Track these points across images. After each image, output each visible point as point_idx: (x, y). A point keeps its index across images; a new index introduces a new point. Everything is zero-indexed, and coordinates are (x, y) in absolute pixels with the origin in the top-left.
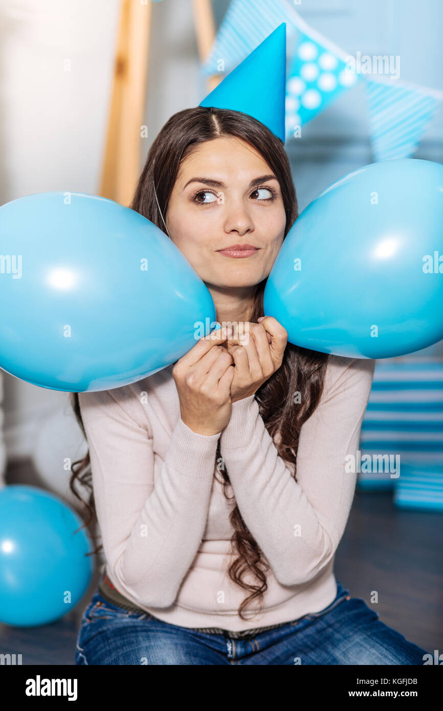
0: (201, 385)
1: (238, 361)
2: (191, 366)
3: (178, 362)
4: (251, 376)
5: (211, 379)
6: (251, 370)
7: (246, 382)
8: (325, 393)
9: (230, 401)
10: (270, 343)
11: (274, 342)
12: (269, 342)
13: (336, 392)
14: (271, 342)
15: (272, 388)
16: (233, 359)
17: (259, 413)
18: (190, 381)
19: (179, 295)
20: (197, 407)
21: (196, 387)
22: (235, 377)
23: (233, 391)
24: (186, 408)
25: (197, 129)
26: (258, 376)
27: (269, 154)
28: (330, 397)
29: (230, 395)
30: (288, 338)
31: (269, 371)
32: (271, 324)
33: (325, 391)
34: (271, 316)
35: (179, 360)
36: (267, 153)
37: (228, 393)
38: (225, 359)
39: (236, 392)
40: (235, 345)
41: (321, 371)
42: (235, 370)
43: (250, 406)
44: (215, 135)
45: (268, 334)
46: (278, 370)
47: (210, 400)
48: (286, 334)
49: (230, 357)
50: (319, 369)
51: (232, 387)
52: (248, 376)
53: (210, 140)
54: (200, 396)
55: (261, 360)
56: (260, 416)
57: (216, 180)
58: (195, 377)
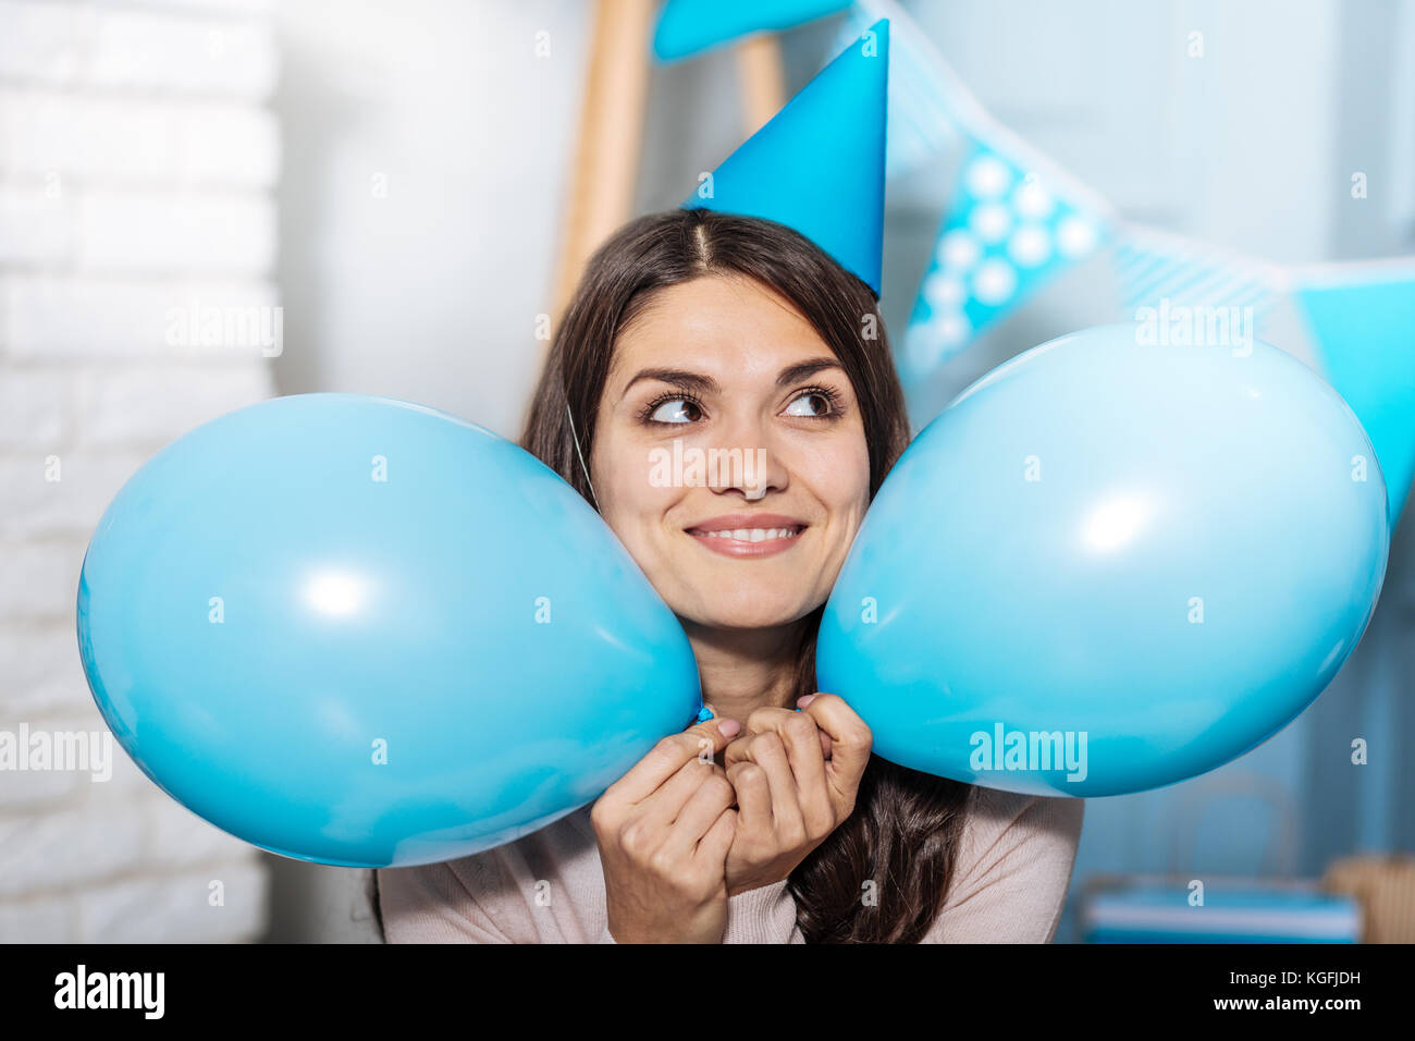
0: (654, 853)
1: (745, 799)
2: (636, 804)
3: (607, 792)
4: (777, 835)
5: (682, 837)
6: (776, 822)
7: (763, 851)
8: (956, 885)
9: (722, 894)
10: (828, 758)
11: (840, 755)
12: (824, 755)
13: (984, 881)
14: (831, 755)
15: (829, 871)
16: (734, 794)
17: (798, 923)
18: (630, 840)
19: (606, 636)
20: (644, 902)
21: (643, 855)
22: (740, 835)
23: (732, 870)
24: (621, 905)
25: (656, 255)
26: (793, 836)
27: (823, 311)
28: (969, 892)
29: (725, 878)
30: (872, 744)
31: (822, 825)
32: (831, 711)
33: (957, 877)
34: (831, 692)
35: (609, 790)
36: (819, 311)
37: (720, 872)
38: (716, 791)
39: (739, 873)
40: (740, 760)
41: (950, 829)
42: (739, 820)
43: (775, 907)
44: (697, 269)
45: (822, 734)
46: (844, 823)
47: (674, 890)
48: (869, 737)
49: (728, 788)
50: (945, 827)
51: (730, 860)
52: (769, 836)
53: (683, 282)
54: (652, 876)
55: (803, 799)
56: (798, 931)
57: (695, 373)
58: (640, 830)
